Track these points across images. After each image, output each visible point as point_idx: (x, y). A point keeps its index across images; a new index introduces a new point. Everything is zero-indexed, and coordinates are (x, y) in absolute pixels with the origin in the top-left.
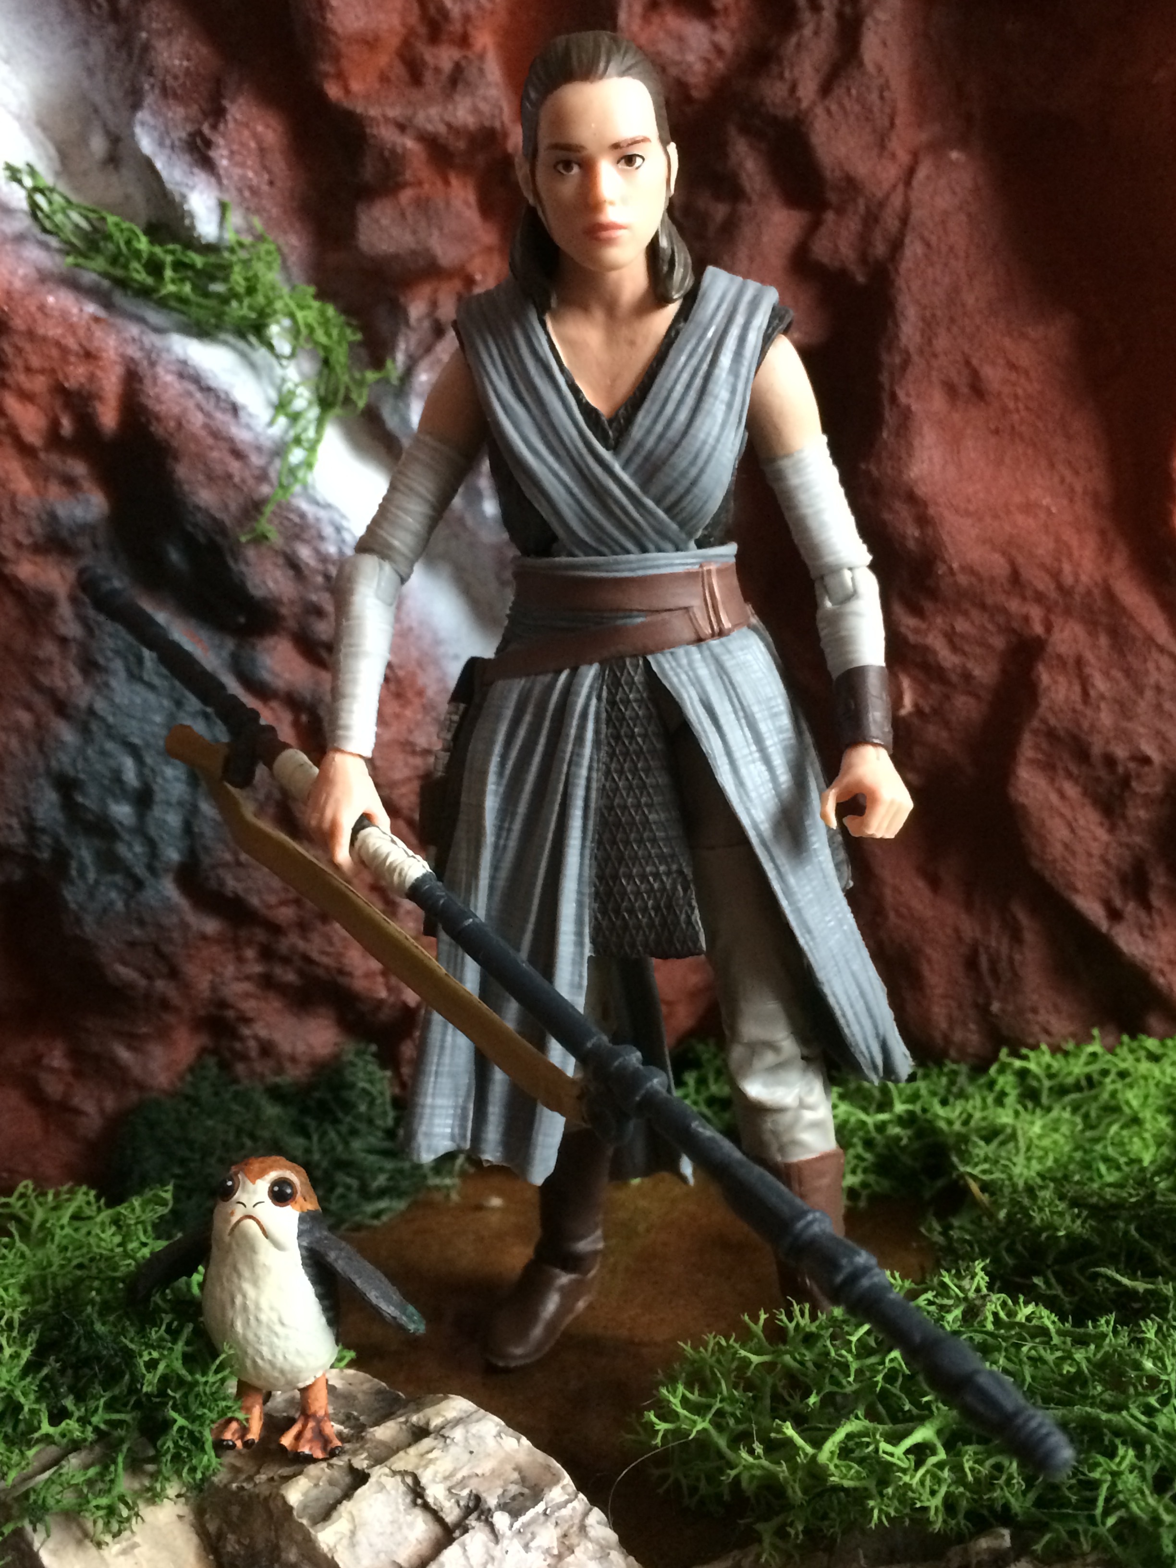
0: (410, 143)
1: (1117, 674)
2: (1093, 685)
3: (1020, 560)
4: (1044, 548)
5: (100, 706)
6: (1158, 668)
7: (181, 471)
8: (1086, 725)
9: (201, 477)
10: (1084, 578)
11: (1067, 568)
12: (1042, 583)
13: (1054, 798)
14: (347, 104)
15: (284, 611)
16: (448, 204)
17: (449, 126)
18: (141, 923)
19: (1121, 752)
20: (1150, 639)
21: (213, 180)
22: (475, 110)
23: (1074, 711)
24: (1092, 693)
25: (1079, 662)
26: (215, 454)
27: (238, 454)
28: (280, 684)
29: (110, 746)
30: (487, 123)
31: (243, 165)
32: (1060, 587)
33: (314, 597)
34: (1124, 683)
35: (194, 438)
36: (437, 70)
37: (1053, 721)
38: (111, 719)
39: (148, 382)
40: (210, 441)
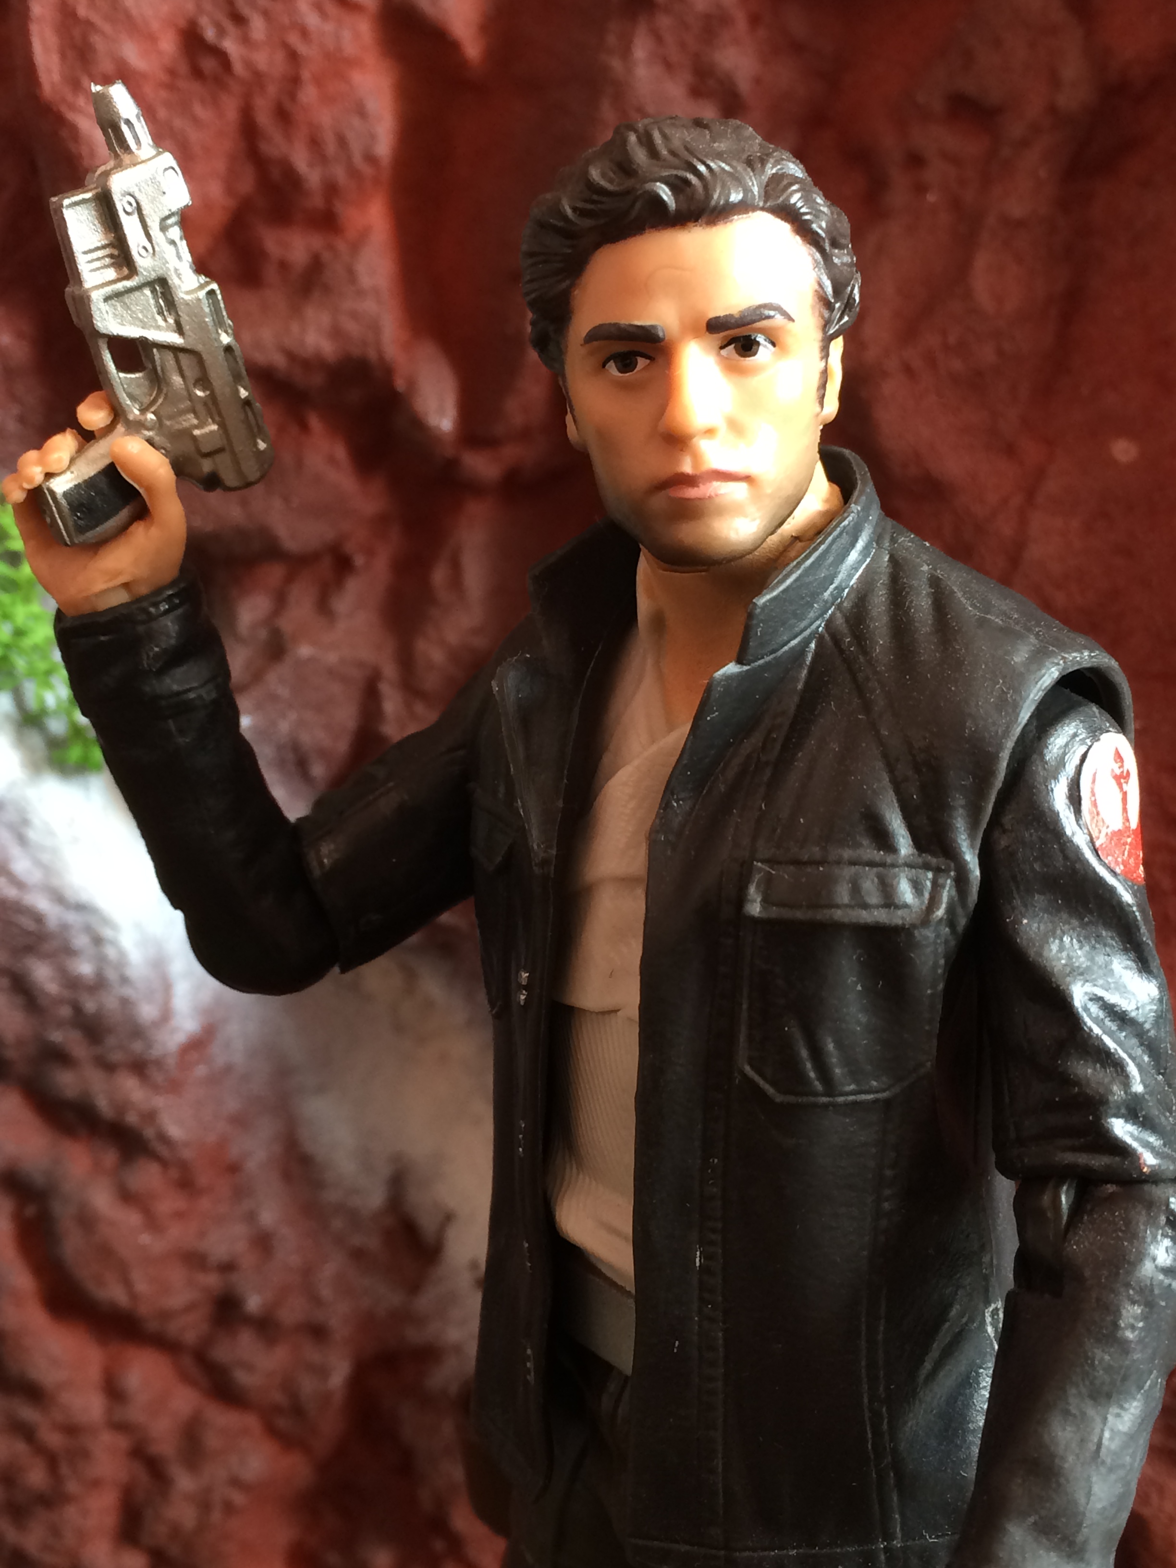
15: (9, 1056)
30: (354, 352)
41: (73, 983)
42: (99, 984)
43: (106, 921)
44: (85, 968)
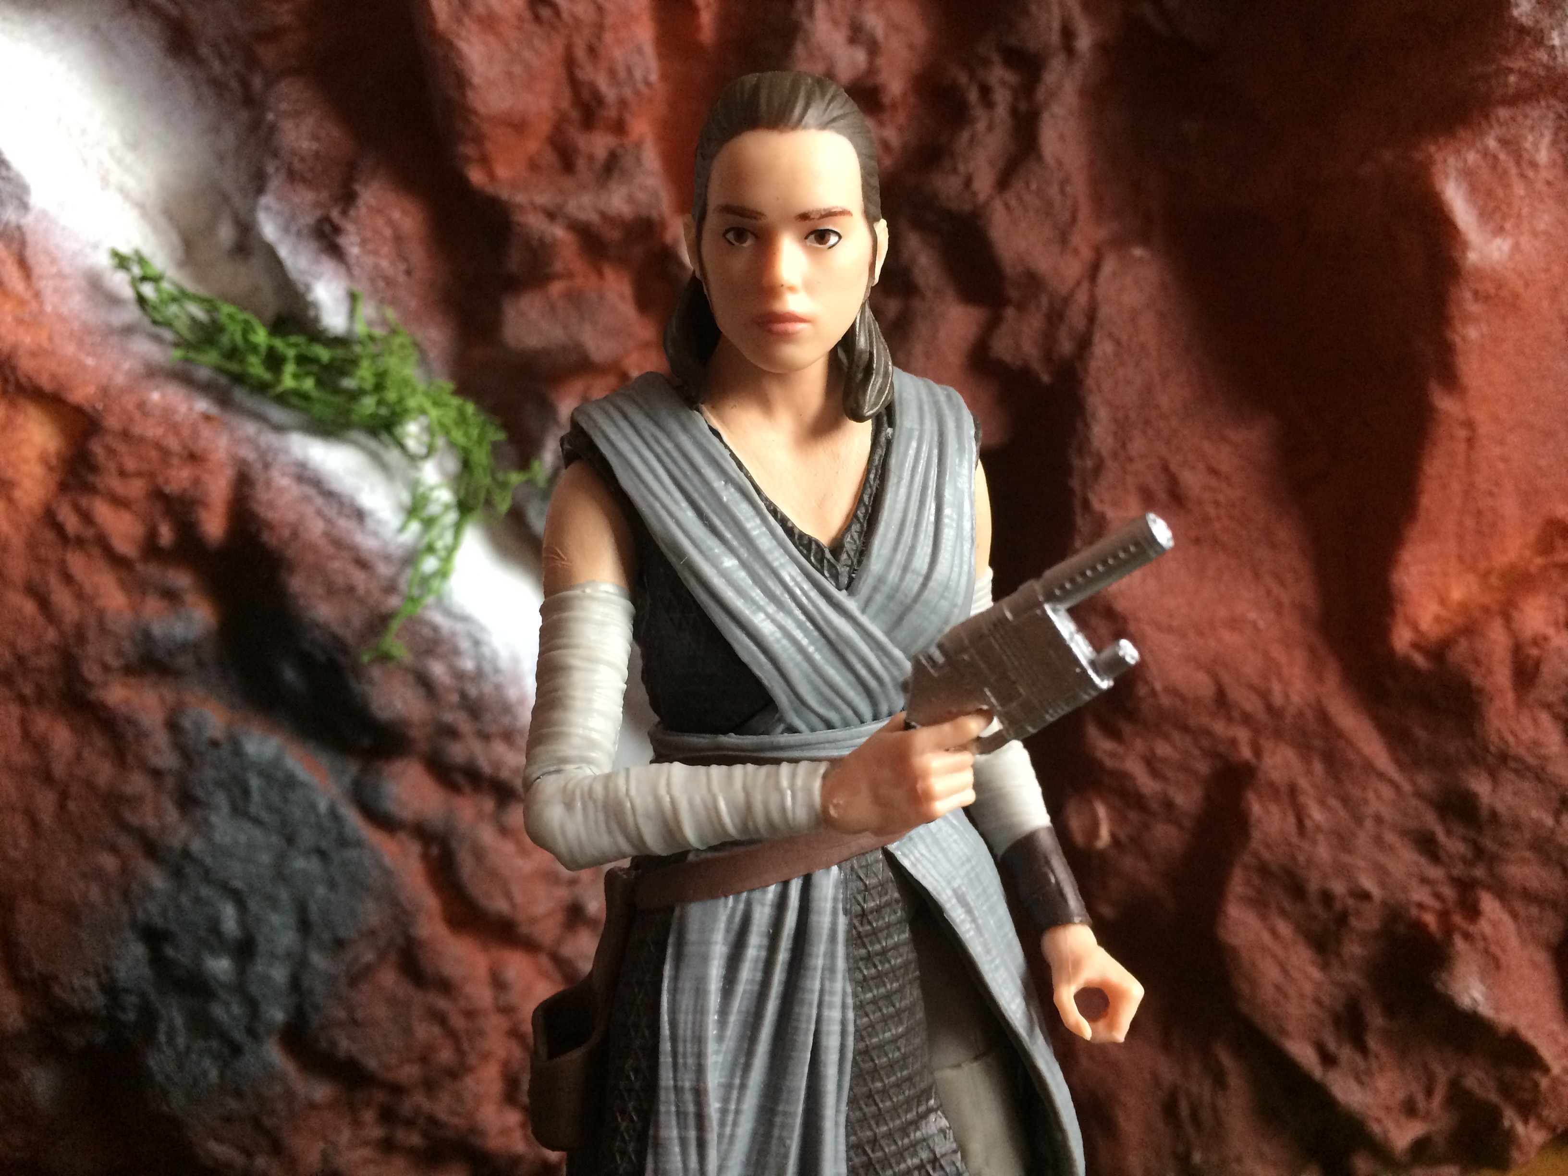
0: (559, 232)
1: (1333, 802)
2: (1310, 817)
3: (1227, 679)
4: (1251, 666)
5: (197, 846)
6: (1379, 797)
7: (296, 583)
8: (1301, 858)
9: (320, 591)
10: (1296, 699)
11: (1276, 688)
12: (1251, 704)
13: (1266, 937)
14: (490, 189)
15: (415, 733)
16: (601, 297)
17: (603, 215)
18: (239, 1094)
19: (1338, 888)
20: (1369, 767)
21: (342, 269)
22: (631, 199)
23: (1289, 844)
24: (1308, 823)
25: (1293, 791)
26: (336, 565)
27: (362, 564)
28: (406, 814)
29: (205, 891)
30: (644, 213)
31: (376, 253)
32: (1270, 708)
33: (449, 717)
34: (1343, 813)
35: (314, 548)
36: (591, 158)
37: (1266, 855)
38: (208, 861)
39: (260, 487)
40: (330, 550)
41: (459, 675)
42: (479, 675)
43: (482, 629)
44: (468, 665)
